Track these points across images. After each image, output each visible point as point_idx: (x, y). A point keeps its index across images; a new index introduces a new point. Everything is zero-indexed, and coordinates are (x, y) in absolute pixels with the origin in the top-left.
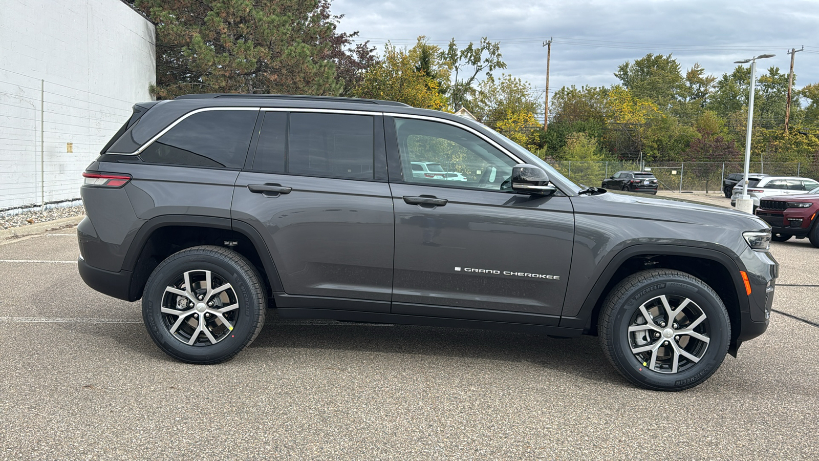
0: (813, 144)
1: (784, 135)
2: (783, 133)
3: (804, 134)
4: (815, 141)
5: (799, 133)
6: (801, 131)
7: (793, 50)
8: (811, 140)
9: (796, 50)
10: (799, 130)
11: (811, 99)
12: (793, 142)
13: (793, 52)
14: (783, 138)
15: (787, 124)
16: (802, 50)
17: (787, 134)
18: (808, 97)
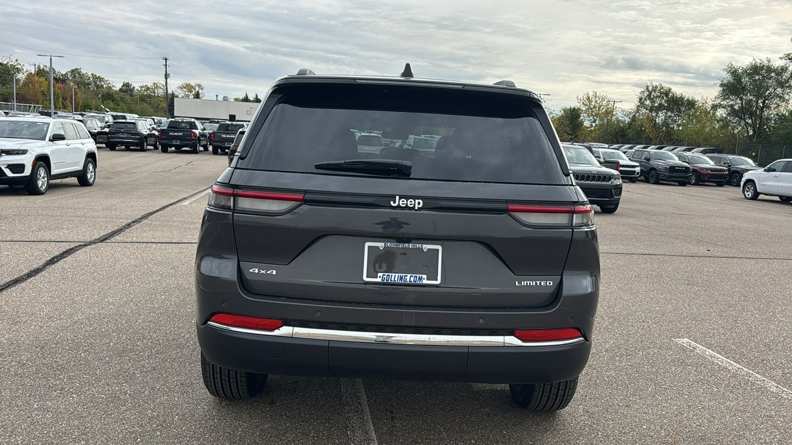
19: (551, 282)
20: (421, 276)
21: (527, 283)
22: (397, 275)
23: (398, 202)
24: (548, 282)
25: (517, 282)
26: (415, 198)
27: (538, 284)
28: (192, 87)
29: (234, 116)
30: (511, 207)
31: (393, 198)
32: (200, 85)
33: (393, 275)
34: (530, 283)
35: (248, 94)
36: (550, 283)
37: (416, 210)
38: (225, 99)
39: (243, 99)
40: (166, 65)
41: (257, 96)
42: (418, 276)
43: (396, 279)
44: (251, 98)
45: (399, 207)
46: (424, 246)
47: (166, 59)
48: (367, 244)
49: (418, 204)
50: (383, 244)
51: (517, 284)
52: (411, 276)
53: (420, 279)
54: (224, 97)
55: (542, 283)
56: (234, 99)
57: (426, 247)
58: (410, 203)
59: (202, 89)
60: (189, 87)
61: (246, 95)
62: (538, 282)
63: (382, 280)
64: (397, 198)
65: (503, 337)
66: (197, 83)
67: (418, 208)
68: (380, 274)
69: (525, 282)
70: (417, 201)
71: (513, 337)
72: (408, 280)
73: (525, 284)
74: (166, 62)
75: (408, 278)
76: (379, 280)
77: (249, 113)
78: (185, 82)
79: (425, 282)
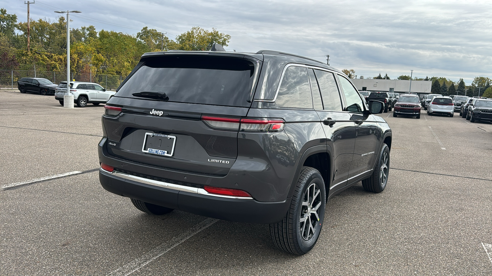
0: (45, 60)
1: (28, 53)
2: (27, 52)
3: (39, 54)
4: (46, 59)
5: (36, 52)
6: (37, 51)
7: (28, 2)
8: (44, 58)
9: (30, 2)
10: (36, 51)
11: (23, 31)
12: (33, 58)
13: (28, 3)
14: (28, 55)
15: (29, 47)
16: (34, 3)
17: (29, 53)
18: (20, 30)
19: (229, 162)
20: (164, 151)
21: (214, 161)
22: (155, 150)
23: (153, 112)
24: (226, 162)
25: (209, 160)
26: (160, 110)
27: (220, 162)
28: (348, 72)
29: (366, 88)
30: (203, 117)
31: (151, 110)
32: (353, 70)
33: (154, 150)
34: (216, 161)
35: (381, 74)
36: (227, 162)
37: (160, 116)
38: (362, 78)
39: (377, 77)
40: (328, 60)
41: (387, 75)
42: (163, 151)
43: (154, 152)
44: (383, 76)
45: (153, 115)
46: (168, 136)
47: (328, 56)
48: (147, 134)
49: (161, 113)
50: (152, 134)
51: (209, 161)
52: (161, 151)
53: (164, 153)
54: (361, 77)
55: (223, 161)
56: (373, 78)
57: (170, 136)
58: (157, 113)
59: (354, 73)
60: (346, 72)
61: (380, 75)
62: (221, 161)
63: (149, 152)
64: (153, 110)
65: (197, 188)
66: (351, 69)
67: (161, 115)
68: (149, 149)
69: (213, 160)
70: (161, 112)
71: (203, 189)
72: (159, 153)
73: (213, 161)
74: (328, 58)
75: (159, 152)
76: (147, 152)
77: (375, 85)
78: (344, 69)
79: (166, 154)
